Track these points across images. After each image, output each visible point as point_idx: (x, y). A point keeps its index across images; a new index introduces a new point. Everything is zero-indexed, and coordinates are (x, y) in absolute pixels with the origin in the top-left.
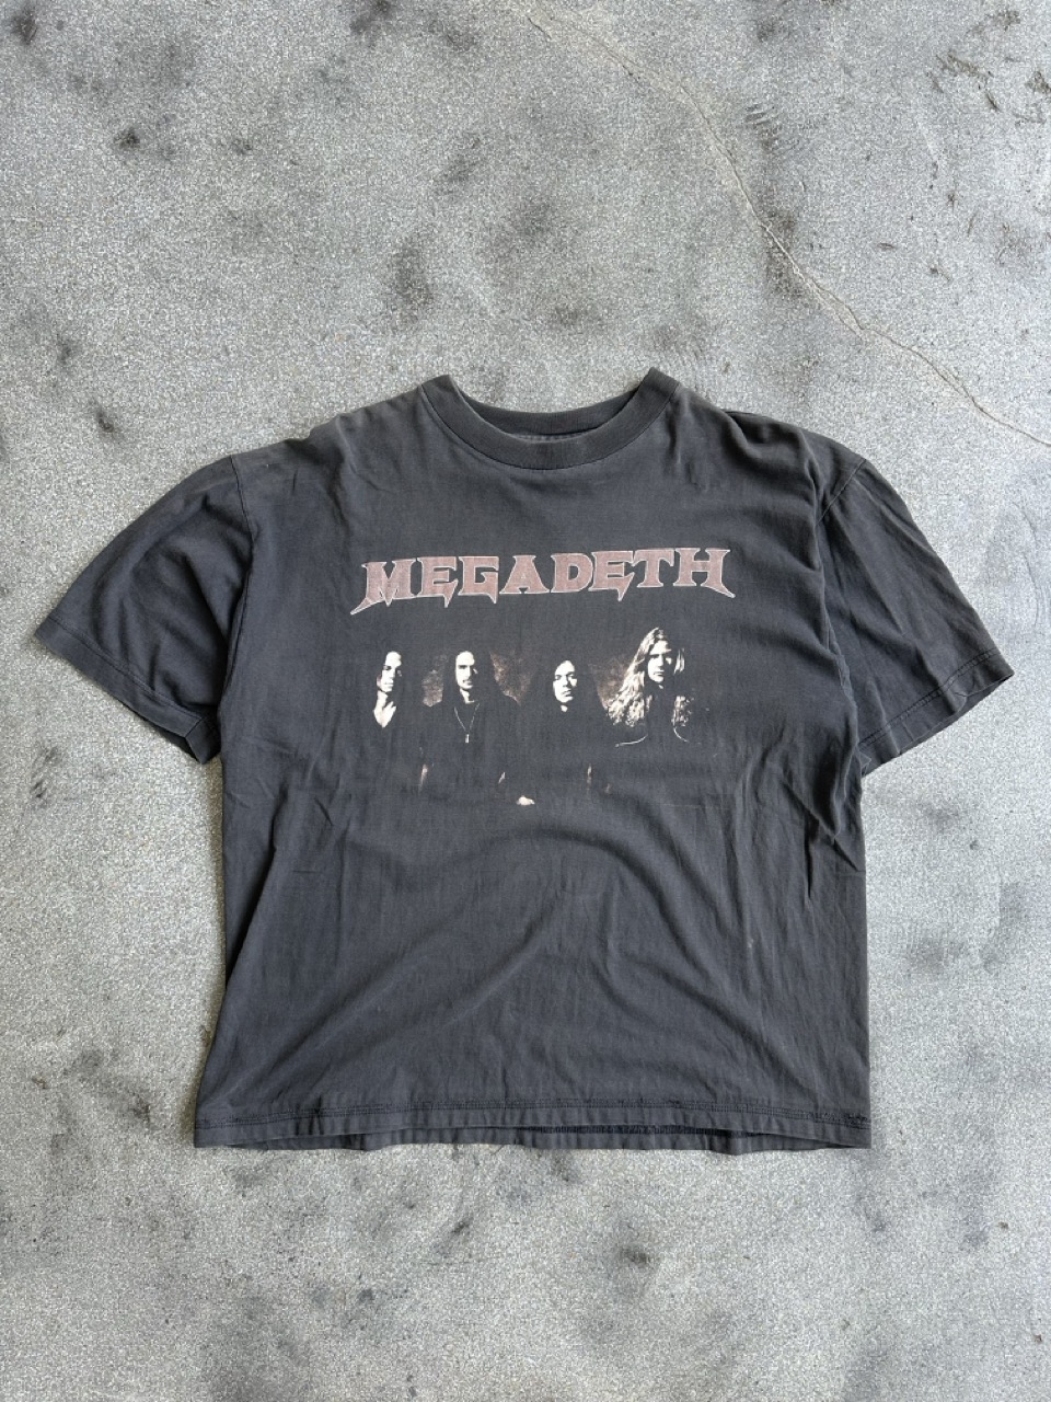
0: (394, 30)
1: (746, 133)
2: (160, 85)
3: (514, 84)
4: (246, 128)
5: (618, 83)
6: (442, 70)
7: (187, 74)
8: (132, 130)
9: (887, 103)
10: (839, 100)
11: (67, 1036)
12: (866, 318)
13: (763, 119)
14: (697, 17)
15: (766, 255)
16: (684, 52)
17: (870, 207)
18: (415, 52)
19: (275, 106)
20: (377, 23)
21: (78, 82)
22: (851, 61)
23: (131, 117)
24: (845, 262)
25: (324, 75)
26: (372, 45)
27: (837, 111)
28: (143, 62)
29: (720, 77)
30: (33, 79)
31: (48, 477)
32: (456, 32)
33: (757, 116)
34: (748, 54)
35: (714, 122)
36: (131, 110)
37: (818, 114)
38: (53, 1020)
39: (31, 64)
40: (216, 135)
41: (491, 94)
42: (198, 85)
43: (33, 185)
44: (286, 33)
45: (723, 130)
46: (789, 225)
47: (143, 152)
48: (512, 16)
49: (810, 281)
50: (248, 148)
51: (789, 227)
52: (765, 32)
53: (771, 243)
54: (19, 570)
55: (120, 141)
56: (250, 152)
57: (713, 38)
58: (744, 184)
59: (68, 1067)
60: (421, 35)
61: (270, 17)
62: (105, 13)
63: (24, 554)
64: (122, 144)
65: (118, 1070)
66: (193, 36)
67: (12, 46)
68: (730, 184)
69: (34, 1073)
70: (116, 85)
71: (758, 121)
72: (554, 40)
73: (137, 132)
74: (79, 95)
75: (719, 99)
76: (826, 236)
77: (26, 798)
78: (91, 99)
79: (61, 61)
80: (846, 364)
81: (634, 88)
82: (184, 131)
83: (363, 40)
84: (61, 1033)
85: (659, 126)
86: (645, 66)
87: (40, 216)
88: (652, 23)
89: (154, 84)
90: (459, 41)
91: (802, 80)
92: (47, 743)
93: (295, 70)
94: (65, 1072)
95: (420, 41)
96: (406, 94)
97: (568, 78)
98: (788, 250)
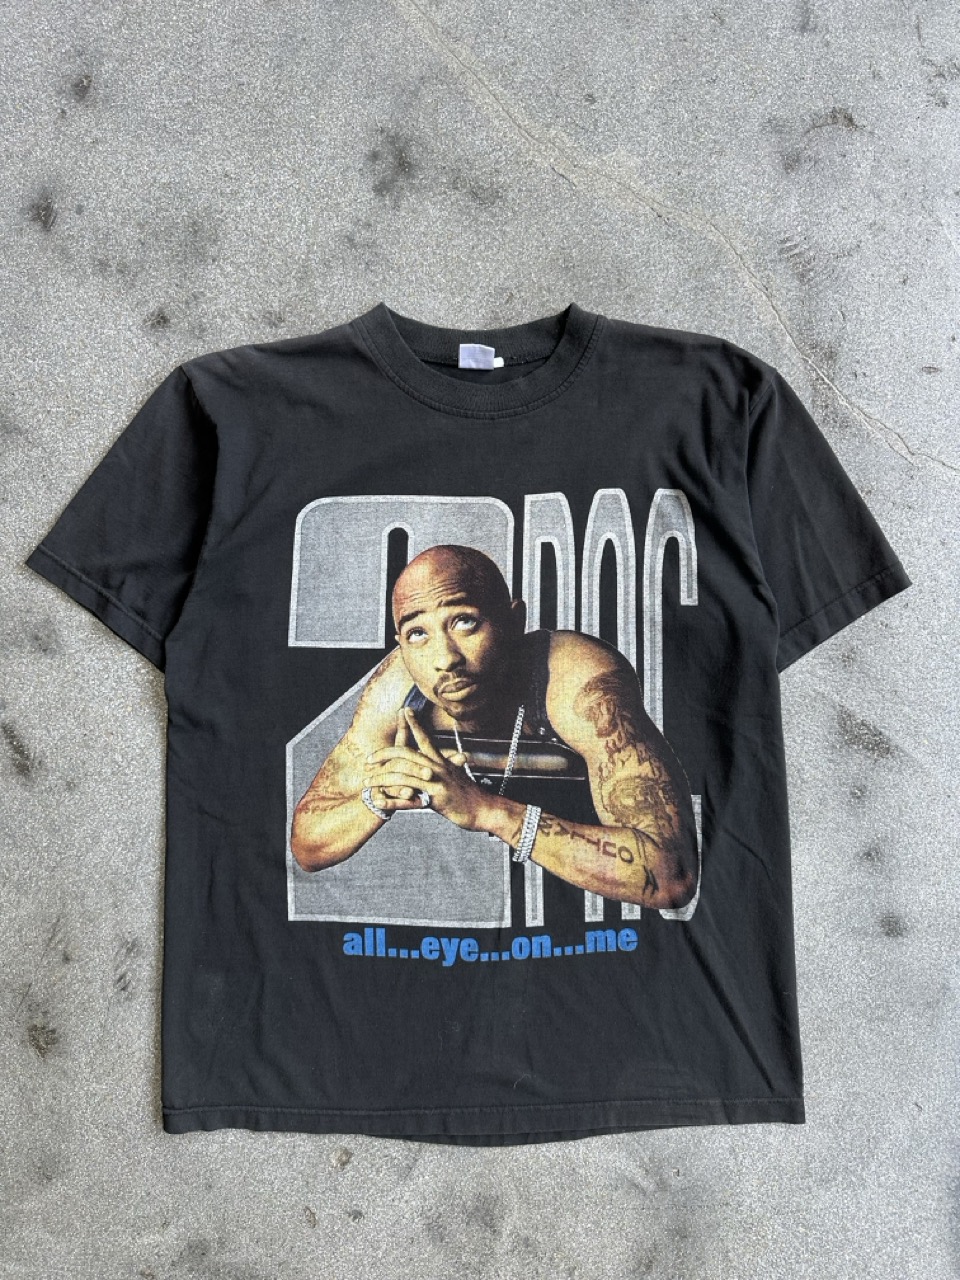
0: (417, 192)
1: (780, 267)
2: (186, 263)
3: (543, 235)
4: (276, 300)
5: (648, 225)
6: (470, 226)
7: (213, 251)
8: (161, 310)
9: (920, 224)
10: (871, 226)
11: (171, 1227)
12: (914, 443)
13: (796, 251)
14: (721, 153)
15: (810, 388)
16: (711, 190)
17: (910, 332)
18: (441, 210)
19: (304, 275)
20: (399, 184)
21: (103, 266)
22: (880, 185)
23: (159, 297)
24: (890, 388)
25: (350, 240)
26: (396, 207)
27: (870, 237)
28: (166, 241)
29: (750, 212)
30: (56, 266)
31: (106, 668)
32: (480, 187)
33: (790, 249)
34: (775, 187)
35: (747, 257)
36: (159, 290)
37: (851, 242)
38: (156, 1213)
39: (53, 252)
40: (246, 310)
41: (521, 247)
42: (224, 260)
43: (65, 373)
44: (308, 200)
45: (757, 265)
46: (831, 356)
47: (174, 332)
48: (534, 167)
49: (857, 411)
50: (281, 320)
51: (831, 358)
52: (791, 163)
53: (814, 375)
54: (84, 763)
55: (150, 323)
56: (282, 324)
57: (738, 174)
58: (782, 318)
59: (176, 1259)
60: (445, 193)
61: (291, 185)
62: (124, 194)
63: (87, 746)
64: (153, 325)
65: (226, 1257)
66: (216, 211)
67: (33, 235)
68: (768, 320)
69: (142, 1267)
70: (142, 266)
71: (792, 253)
72: (579, 188)
73: (167, 312)
74: (105, 278)
75: (751, 234)
76: (869, 364)
77: (110, 992)
78: (117, 282)
79: (82, 246)
80: (900, 491)
81: (664, 228)
82: (213, 308)
83: (387, 202)
84: (165, 1225)
85: (692, 266)
86: (672, 207)
87: (75, 404)
88: (677, 162)
89: (180, 263)
90: (484, 196)
91: (832, 209)
92: (127, 935)
93: (320, 237)
94: (173, 1264)
95: (445, 199)
96: (434, 253)
97: (595, 224)
98: (832, 380)
